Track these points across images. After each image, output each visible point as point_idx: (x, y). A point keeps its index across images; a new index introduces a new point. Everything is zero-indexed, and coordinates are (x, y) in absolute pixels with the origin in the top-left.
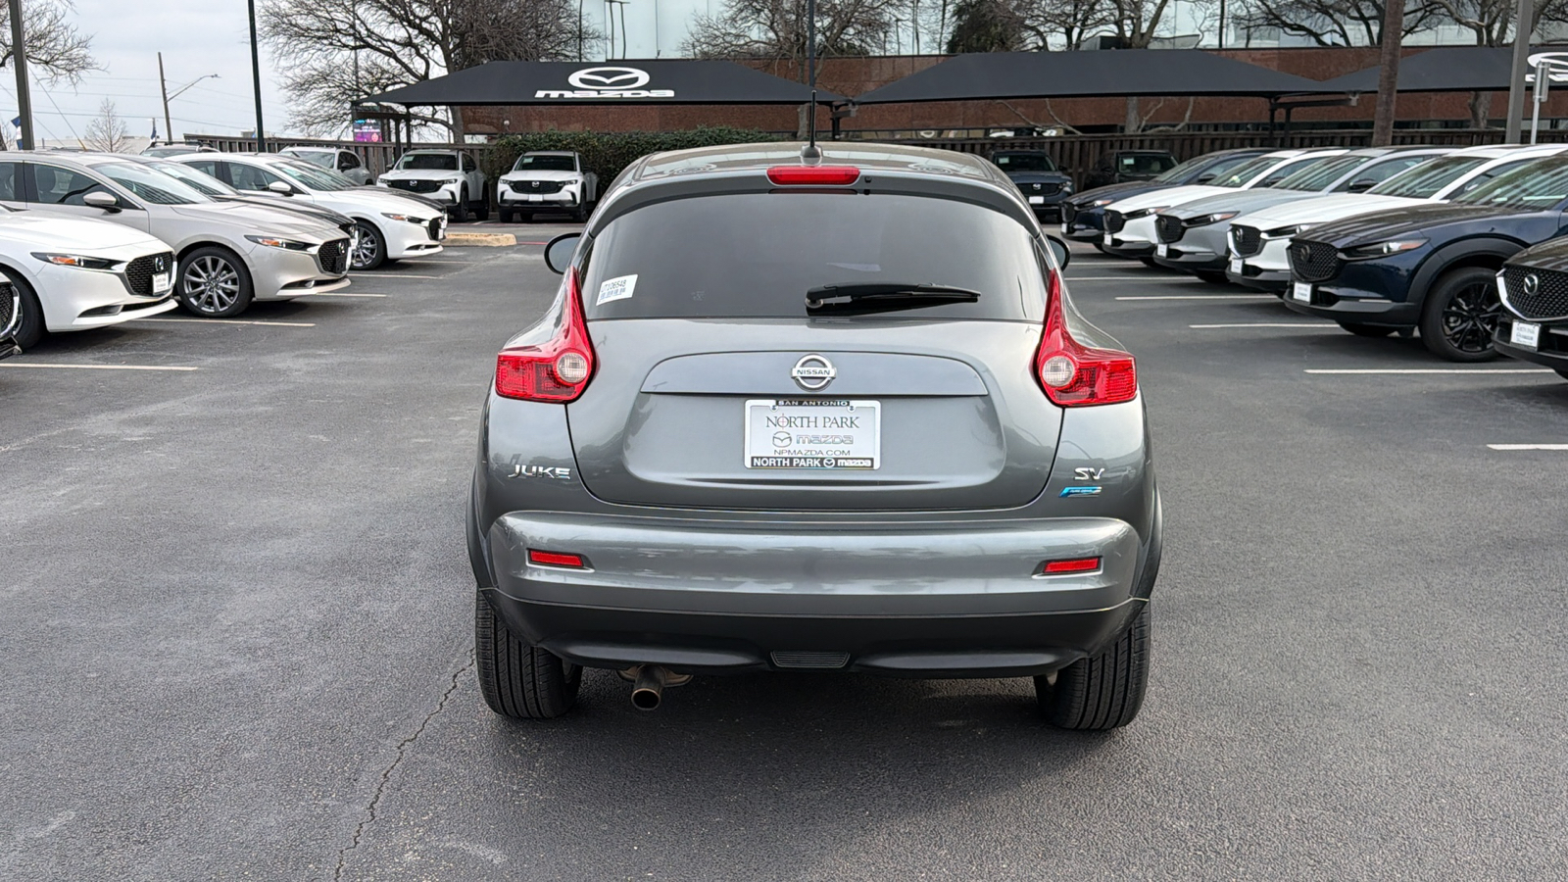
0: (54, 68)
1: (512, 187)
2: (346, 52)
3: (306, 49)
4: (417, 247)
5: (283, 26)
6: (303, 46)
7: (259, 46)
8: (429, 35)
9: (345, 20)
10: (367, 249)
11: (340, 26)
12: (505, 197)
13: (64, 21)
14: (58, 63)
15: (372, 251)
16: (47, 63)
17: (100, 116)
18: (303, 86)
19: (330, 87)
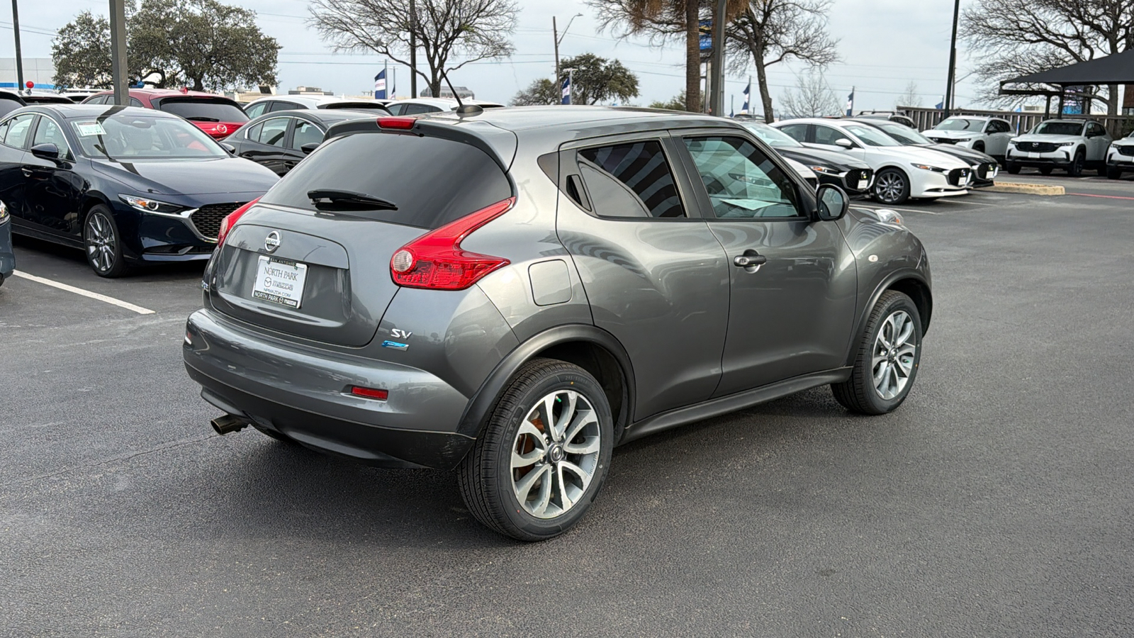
0: (812, 61)
1: (1119, 151)
2: (1027, 45)
3: (994, 44)
4: (937, 190)
5: (979, 25)
6: (993, 41)
7: (957, 42)
8: (1097, 28)
9: (1029, 21)
10: (896, 189)
11: (1022, 24)
12: (1113, 158)
13: (824, 30)
14: (815, 58)
15: (900, 191)
16: (808, 58)
17: (905, 94)
18: (988, 71)
19: (1012, 72)
